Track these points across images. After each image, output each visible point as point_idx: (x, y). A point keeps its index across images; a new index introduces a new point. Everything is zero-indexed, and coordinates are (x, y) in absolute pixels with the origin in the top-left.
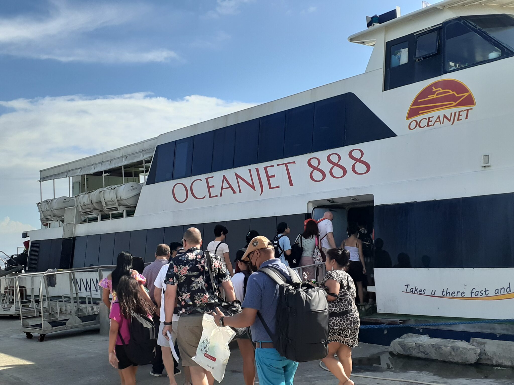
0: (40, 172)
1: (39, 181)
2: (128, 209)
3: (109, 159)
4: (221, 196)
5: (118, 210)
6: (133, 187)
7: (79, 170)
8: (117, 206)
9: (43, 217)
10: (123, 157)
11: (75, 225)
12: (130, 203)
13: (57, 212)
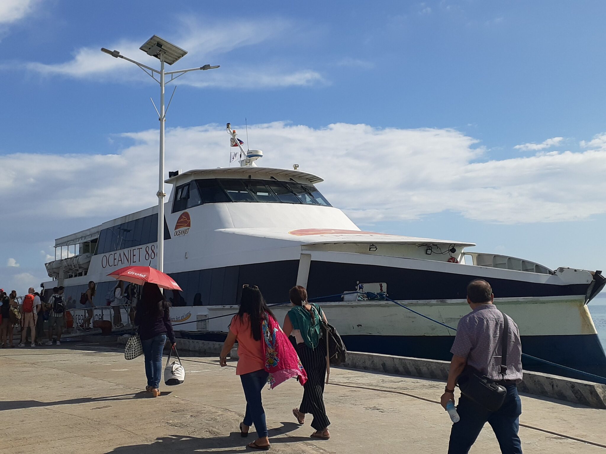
0: (55, 241)
1: (54, 247)
2: (85, 270)
3: (85, 235)
4: (117, 265)
5: (79, 271)
6: (87, 256)
7: (72, 241)
8: (78, 268)
9: (49, 273)
10: (90, 235)
11: (63, 279)
12: (85, 266)
13: (55, 270)
